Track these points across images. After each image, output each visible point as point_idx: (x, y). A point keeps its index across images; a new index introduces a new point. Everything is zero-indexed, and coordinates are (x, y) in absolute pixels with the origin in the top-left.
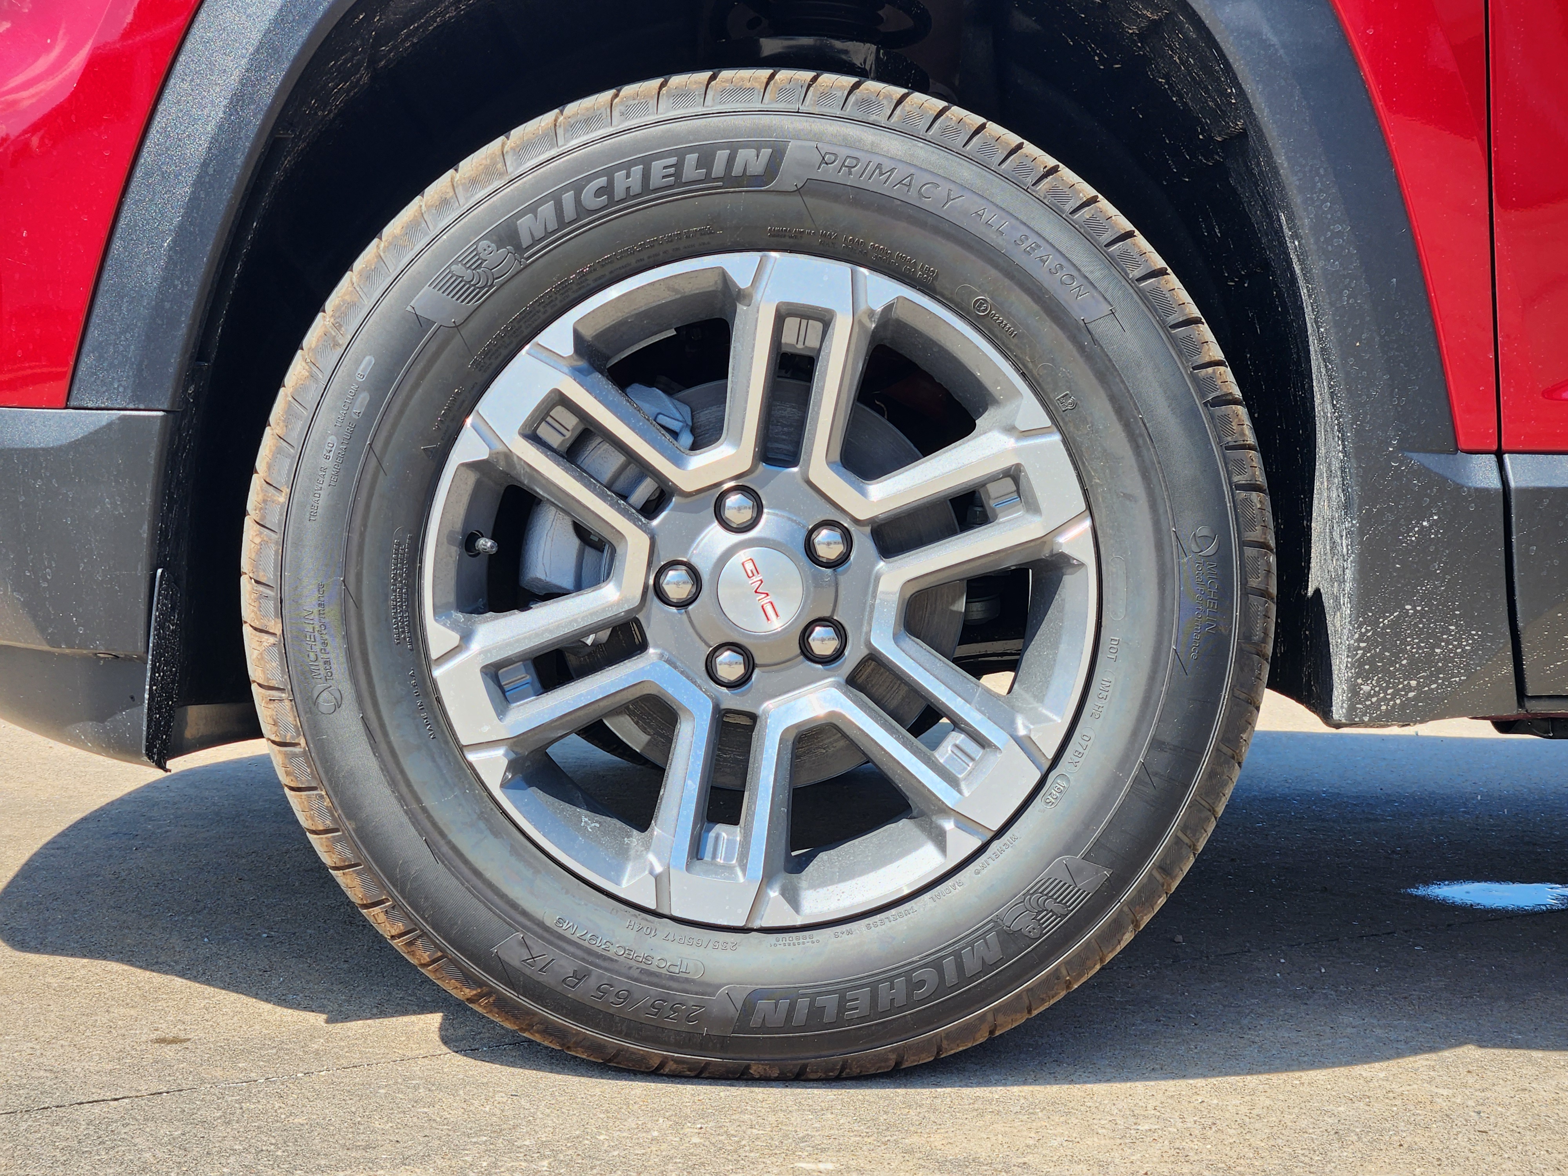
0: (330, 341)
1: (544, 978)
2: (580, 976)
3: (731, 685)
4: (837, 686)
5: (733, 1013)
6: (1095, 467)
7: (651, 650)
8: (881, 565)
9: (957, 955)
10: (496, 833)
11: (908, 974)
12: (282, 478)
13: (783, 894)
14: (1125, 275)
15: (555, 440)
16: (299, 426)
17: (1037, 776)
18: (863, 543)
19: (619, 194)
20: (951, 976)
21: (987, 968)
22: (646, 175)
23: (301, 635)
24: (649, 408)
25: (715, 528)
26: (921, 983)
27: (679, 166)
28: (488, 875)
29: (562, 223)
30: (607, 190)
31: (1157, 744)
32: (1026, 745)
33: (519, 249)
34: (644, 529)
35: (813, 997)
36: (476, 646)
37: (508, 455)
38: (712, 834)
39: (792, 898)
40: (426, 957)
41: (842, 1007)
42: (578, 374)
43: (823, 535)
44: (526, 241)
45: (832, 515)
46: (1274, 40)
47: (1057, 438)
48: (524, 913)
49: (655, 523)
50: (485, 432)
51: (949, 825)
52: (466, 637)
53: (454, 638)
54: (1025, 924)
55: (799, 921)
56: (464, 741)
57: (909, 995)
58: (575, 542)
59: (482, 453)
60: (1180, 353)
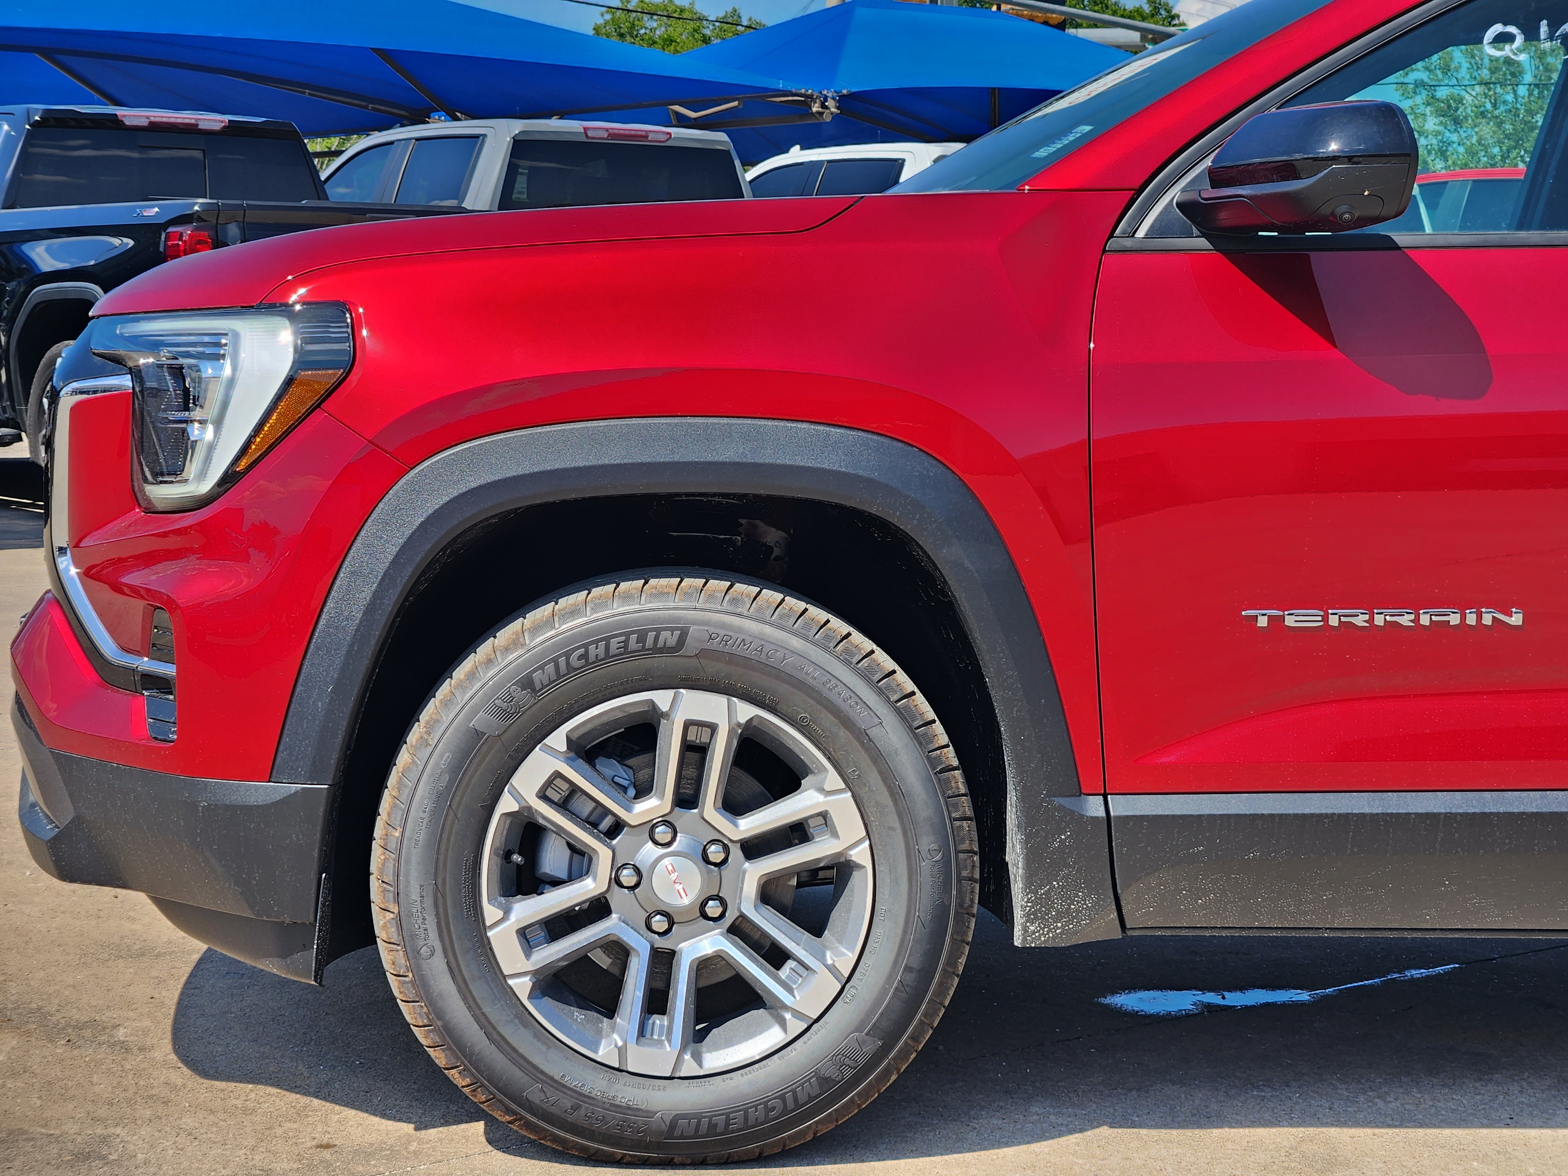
0: (423, 742)
1: (553, 1110)
2: (575, 1108)
3: (660, 934)
4: (722, 934)
5: (664, 1128)
6: (870, 810)
7: (614, 916)
8: (747, 864)
9: (794, 1092)
10: (525, 1025)
11: (765, 1103)
12: (397, 821)
13: (692, 1056)
14: (888, 700)
15: (556, 797)
16: (406, 792)
17: (839, 987)
18: (736, 853)
19: (592, 658)
20: (790, 1104)
21: (811, 1099)
22: (607, 647)
23: (410, 915)
24: (608, 772)
25: (650, 844)
26: (773, 1109)
27: (626, 642)
28: (521, 1051)
29: (559, 676)
30: (584, 656)
31: (908, 969)
32: (833, 970)
33: (534, 691)
34: (609, 846)
35: (711, 1117)
36: (513, 917)
37: (529, 808)
38: (651, 1021)
39: (698, 1058)
40: (483, 1098)
41: (727, 1124)
42: (569, 761)
43: (713, 848)
44: (538, 686)
45: (717, 836)
46: (971, 568)
47: (849, 794)
48: (542, 1073)
49: (614, 842)
50: (517, 796)
51: (788, 1016)
52: (507, 912)
53: (500, 914)
54: (833, 1073)
55: (702, 1073)
56: (506, 973)
57: (766, 1115)
58: (568, 852)
59: (515, 807)
60: (920, 744)
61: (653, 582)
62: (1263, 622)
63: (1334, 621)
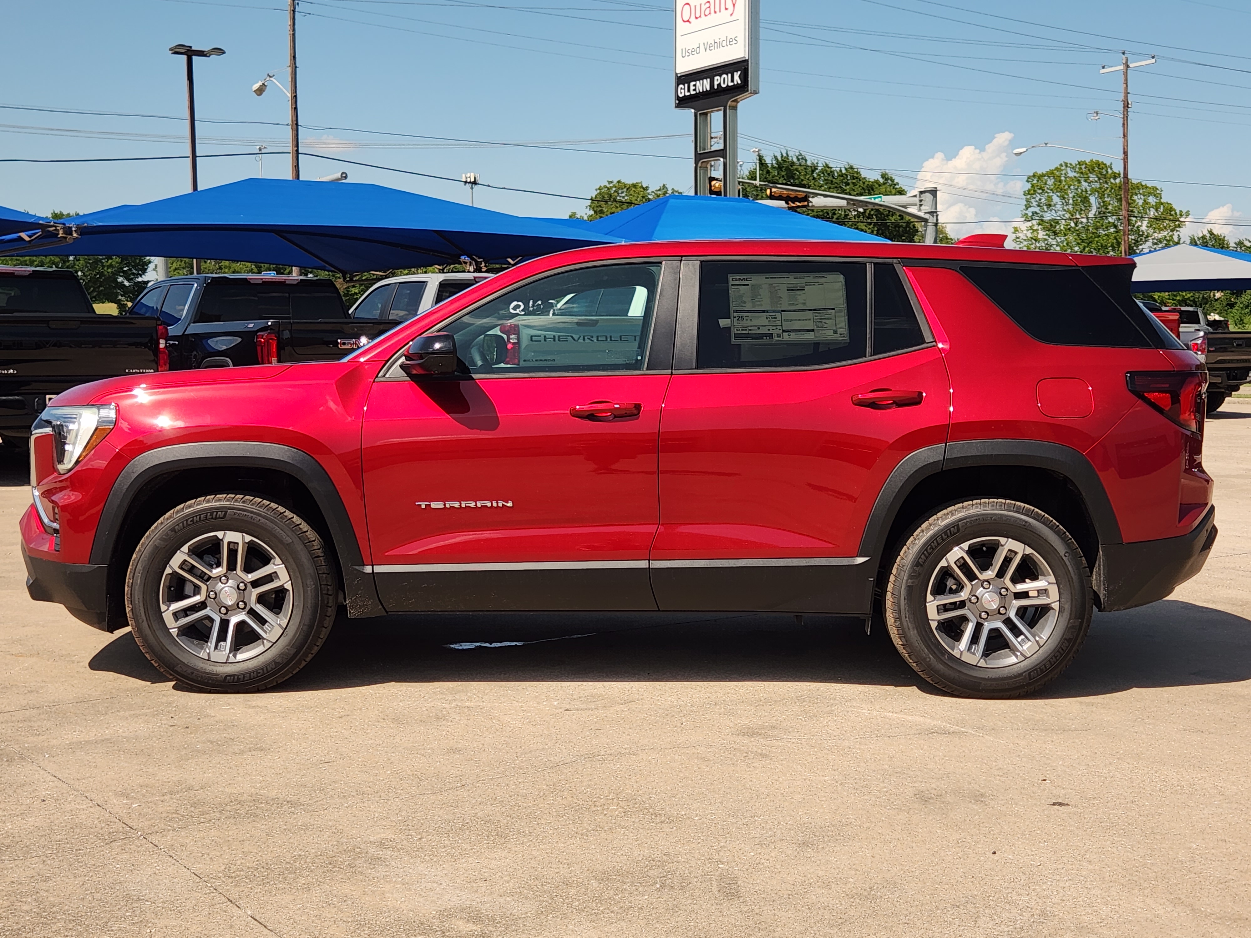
0: (140, 550)
1: (185, 674)
2: (192, 673)
3: (225, 614)
4: (245, 614)
5: (222, 679)
6: (290, 570)
7: (208, 608)
8: (253, 590)
9: (266, 667)
10: (176, 645)
11: (257, 671)
12: (131, 577)
13: (233, 655)
14: (296, 534)
15: (186, 568)
16: (134, 567)
17: (282, 631)
18: (249, 585)
19: (195, 521)
20: (265, 671)
21: (272, 669)
22: (200, 518)
23: (135, 608)
24: (207, 559)
25: (220, 584)
26: (259, 673)
27: (206, 516)
28: (174, 654)
29: (184, 527)
30: (192, 521)
31: (304, 625)
32: (280, 625)
33: (176, 532)
34: (206, 584)
35: (238, 676)
36: (171, 609)
37: (175, 572)
38: (220, 644)
39: (235, 656)
40: (163, 670)
41: (244, 678)
42: (189, 556)
43: (241, 584)
44: (177, 531)
45: (243, 581)
47: (283, 566)
48: (181, 661)
49: (208, 583)
50: (171, 567)
51: (265, 641)
52: (169, 607)
53: (166, 608)
54: (279, 660)
55: (236, 661)
56: (169, 627)
57: (257, 675)
58: (193, 587)
59: (171, 572)
60: (307, 548)
61: (218, 496)
62: (423, 507)
63: (448, 506)
